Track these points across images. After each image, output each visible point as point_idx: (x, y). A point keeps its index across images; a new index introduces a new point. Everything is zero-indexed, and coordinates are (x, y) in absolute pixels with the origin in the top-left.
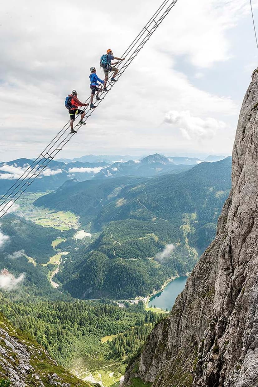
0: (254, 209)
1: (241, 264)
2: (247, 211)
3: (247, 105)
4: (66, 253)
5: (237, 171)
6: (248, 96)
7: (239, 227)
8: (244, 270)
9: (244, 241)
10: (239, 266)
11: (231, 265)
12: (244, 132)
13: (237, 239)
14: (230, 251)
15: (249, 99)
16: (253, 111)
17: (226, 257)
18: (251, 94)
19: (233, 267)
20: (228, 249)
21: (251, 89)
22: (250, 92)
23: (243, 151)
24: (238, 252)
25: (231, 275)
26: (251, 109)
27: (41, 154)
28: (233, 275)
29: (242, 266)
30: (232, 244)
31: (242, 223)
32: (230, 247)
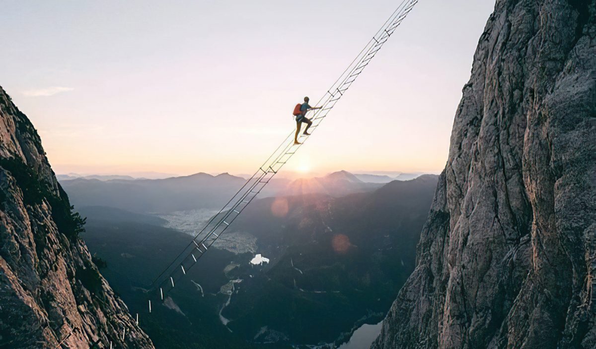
0: (491, 239)
1: (480, 311)
2: (481, 241)
3: (460, 120)
4: (239, 281)
5: (455, 192)
6: (461, 110)
7: (473, 261)
8: (485, 320)
9: (481, 280)
10: (477, 313)
11: (466, 311)
12: (460, 148)
13: (471, 277)
14: (463, 292)
15: (462, 113)
16: (469, 126)
17: (458, 300)
18: (464, 109)
19: (467, 314)
20: (459, 289)
21: (464, 103)
22: (463, 106)
23: (460, 169)
24: (474, 294)
25: (467, 325)
26: (466, 124)
27: (261, 168)
28: (469, 326)
29: (481, 314)
30: (465, 284)
31: (476, 256)
32: (462, 288)
